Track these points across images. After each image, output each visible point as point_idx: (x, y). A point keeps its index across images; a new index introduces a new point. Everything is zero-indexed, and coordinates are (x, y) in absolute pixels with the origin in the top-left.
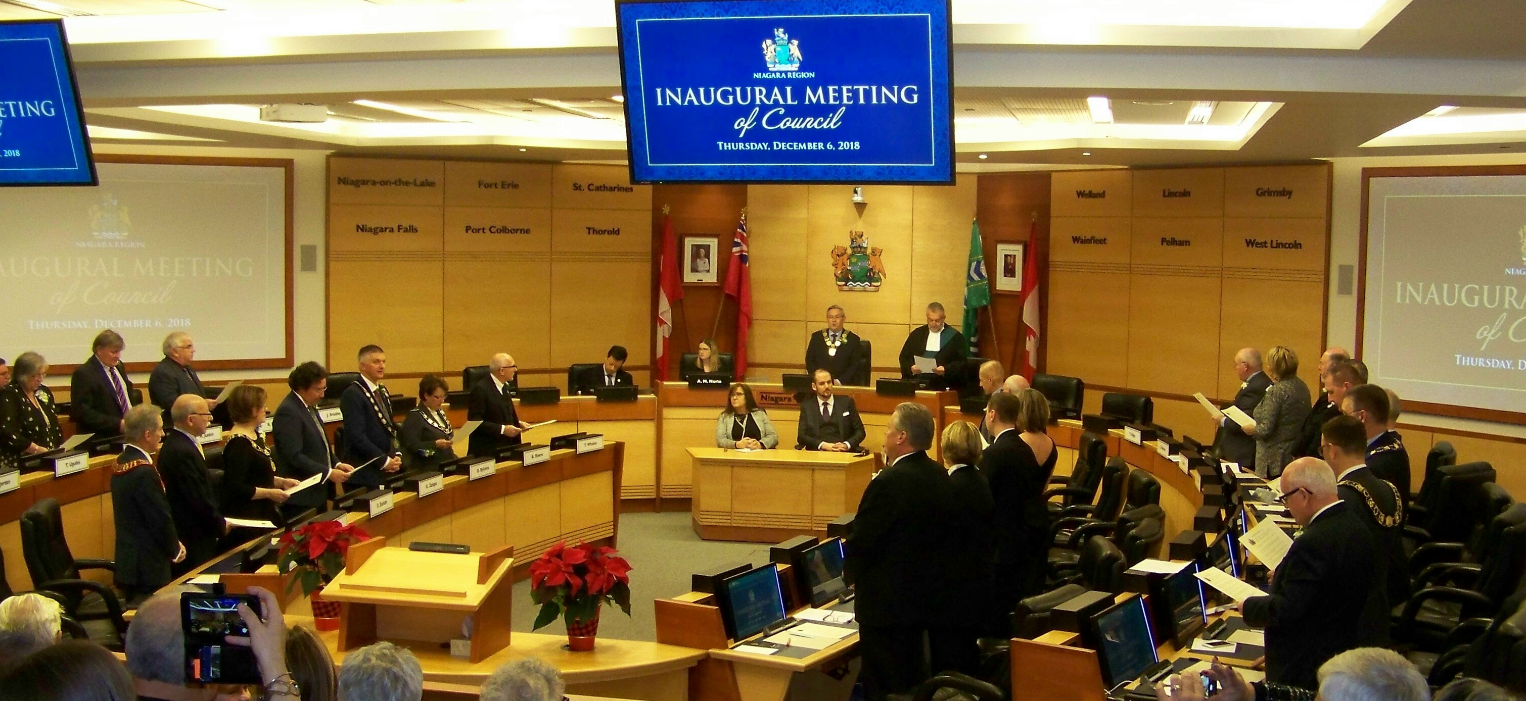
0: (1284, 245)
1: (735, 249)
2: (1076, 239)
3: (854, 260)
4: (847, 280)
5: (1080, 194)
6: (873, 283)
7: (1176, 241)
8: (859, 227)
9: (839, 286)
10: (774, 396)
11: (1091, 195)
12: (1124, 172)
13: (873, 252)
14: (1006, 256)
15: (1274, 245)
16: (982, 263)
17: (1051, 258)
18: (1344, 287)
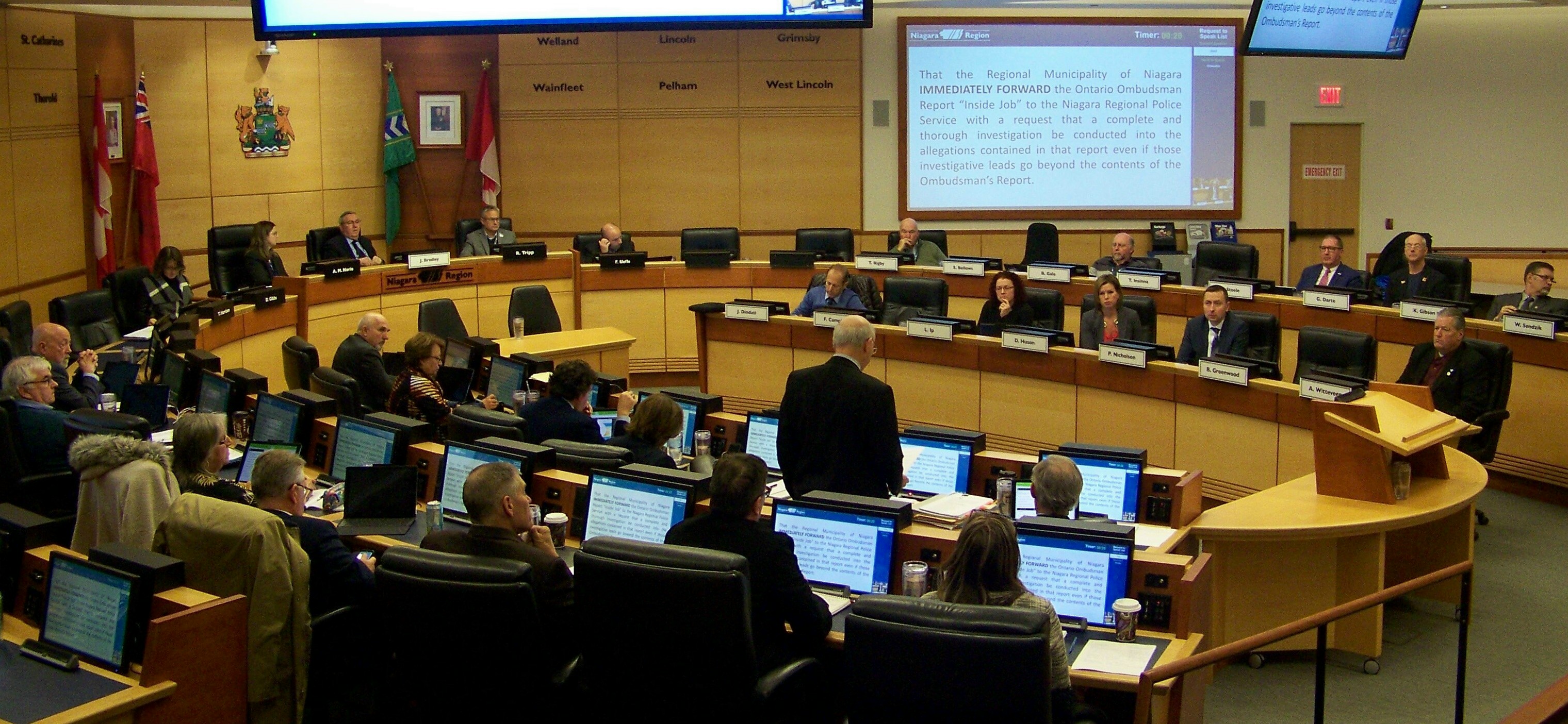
0: (813, 86)
1: (141, 115)
2: (539, 88)
3: (260, 122)
4: (254, 145)
5: (543, 41)
6: (282, 147)
7: (679, 85)
8: (264, 83)
9: (246, 152)
11: (558, 42)
13: (280, 111)
14: (434, 109)
15: (801, 85)
16: (403, 117)
17: (503, 107)
18: (881, 120)
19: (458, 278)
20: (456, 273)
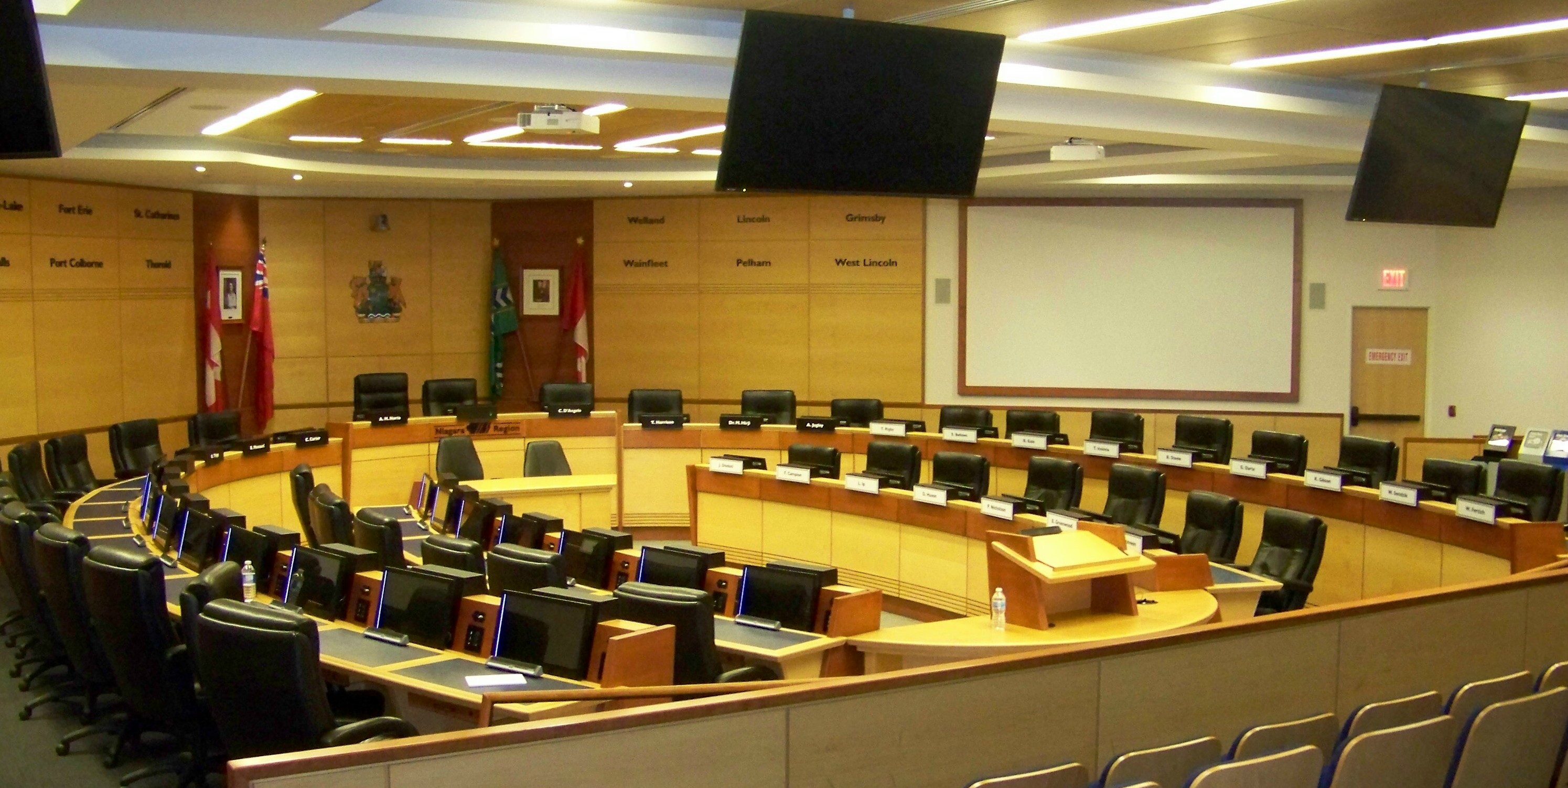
0: (879, 264)
1: (259, 283)
2: (628, 263)
3: (373, 290)
4: (367, 312)
5: (633, 220)
6: (394, 314)
7: (755, 263)
8: (378, 256)
9: (360, 318)
10: (448, 428)
11: (645, 221)
13: (392, 282)
14: (536, 283)
15: (867, 263)
16: (507, 288)
17: (597, 280)
18: (942, 297)
19: (505, 432)
20: (503, 426)
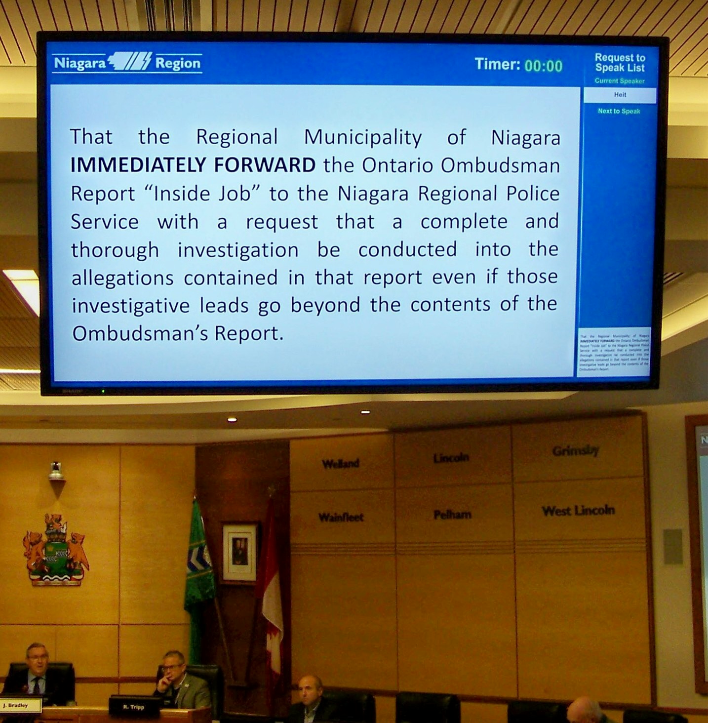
0: (592, 512)
2: (324, 517)
3: (50, 549)
4: (42, 573)
5: (328, 464)
6: (74, 577)
7: (454, 514)
8: (57, 509)
9: (33, 580)
11: (341, 464)
12: (384, 437)
13: (73, 539)
14: (235, 540)
15: (580, 511)
16: (206, 548)
17: (293, 540)
18: (673, 557)
